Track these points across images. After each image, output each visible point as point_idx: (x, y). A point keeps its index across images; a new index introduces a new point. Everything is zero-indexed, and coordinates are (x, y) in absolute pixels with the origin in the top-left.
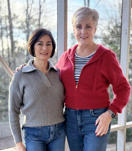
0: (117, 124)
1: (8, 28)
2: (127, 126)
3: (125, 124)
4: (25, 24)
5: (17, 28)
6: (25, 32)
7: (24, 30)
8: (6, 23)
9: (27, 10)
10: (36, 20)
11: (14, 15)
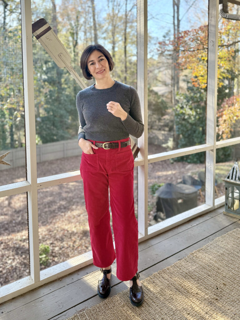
0: (205, 143)
1: (93, 39)
2: (217, 146)
3: (215, 144)
4: (110, 34)
5: (102, 38)
6: (110, 43)
7: (109, 40)
8: (91, 33)
9: (113, 20)
10: (122, 30)
11: (100, 25)
